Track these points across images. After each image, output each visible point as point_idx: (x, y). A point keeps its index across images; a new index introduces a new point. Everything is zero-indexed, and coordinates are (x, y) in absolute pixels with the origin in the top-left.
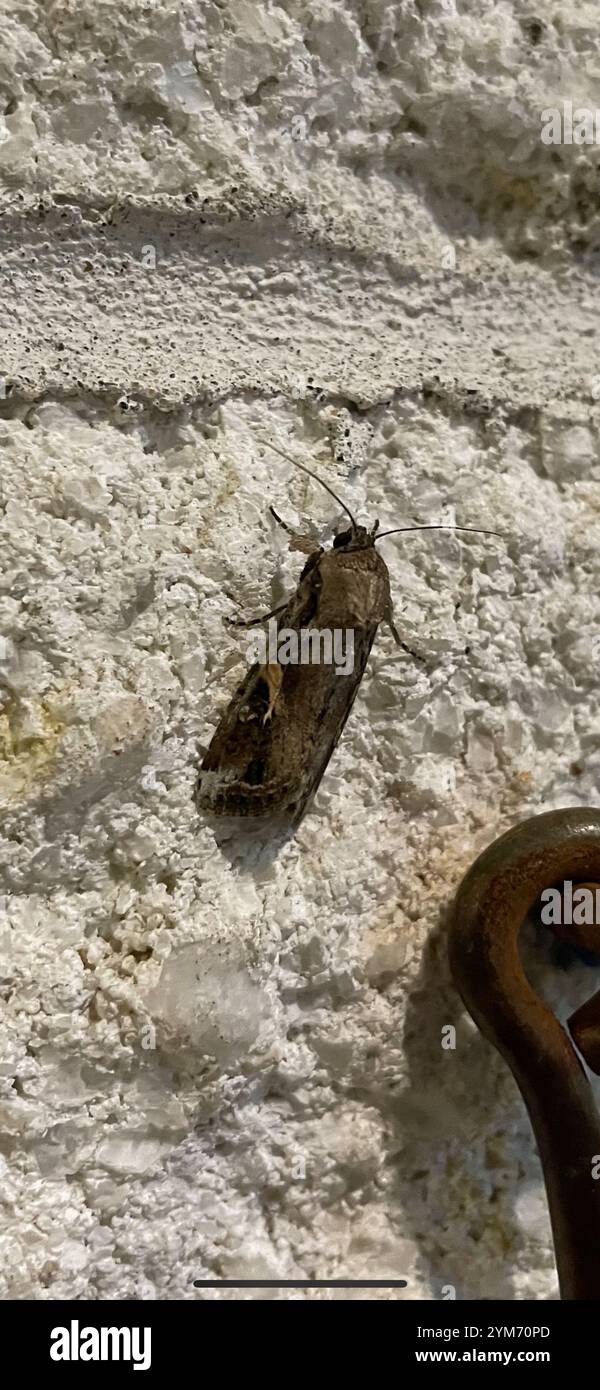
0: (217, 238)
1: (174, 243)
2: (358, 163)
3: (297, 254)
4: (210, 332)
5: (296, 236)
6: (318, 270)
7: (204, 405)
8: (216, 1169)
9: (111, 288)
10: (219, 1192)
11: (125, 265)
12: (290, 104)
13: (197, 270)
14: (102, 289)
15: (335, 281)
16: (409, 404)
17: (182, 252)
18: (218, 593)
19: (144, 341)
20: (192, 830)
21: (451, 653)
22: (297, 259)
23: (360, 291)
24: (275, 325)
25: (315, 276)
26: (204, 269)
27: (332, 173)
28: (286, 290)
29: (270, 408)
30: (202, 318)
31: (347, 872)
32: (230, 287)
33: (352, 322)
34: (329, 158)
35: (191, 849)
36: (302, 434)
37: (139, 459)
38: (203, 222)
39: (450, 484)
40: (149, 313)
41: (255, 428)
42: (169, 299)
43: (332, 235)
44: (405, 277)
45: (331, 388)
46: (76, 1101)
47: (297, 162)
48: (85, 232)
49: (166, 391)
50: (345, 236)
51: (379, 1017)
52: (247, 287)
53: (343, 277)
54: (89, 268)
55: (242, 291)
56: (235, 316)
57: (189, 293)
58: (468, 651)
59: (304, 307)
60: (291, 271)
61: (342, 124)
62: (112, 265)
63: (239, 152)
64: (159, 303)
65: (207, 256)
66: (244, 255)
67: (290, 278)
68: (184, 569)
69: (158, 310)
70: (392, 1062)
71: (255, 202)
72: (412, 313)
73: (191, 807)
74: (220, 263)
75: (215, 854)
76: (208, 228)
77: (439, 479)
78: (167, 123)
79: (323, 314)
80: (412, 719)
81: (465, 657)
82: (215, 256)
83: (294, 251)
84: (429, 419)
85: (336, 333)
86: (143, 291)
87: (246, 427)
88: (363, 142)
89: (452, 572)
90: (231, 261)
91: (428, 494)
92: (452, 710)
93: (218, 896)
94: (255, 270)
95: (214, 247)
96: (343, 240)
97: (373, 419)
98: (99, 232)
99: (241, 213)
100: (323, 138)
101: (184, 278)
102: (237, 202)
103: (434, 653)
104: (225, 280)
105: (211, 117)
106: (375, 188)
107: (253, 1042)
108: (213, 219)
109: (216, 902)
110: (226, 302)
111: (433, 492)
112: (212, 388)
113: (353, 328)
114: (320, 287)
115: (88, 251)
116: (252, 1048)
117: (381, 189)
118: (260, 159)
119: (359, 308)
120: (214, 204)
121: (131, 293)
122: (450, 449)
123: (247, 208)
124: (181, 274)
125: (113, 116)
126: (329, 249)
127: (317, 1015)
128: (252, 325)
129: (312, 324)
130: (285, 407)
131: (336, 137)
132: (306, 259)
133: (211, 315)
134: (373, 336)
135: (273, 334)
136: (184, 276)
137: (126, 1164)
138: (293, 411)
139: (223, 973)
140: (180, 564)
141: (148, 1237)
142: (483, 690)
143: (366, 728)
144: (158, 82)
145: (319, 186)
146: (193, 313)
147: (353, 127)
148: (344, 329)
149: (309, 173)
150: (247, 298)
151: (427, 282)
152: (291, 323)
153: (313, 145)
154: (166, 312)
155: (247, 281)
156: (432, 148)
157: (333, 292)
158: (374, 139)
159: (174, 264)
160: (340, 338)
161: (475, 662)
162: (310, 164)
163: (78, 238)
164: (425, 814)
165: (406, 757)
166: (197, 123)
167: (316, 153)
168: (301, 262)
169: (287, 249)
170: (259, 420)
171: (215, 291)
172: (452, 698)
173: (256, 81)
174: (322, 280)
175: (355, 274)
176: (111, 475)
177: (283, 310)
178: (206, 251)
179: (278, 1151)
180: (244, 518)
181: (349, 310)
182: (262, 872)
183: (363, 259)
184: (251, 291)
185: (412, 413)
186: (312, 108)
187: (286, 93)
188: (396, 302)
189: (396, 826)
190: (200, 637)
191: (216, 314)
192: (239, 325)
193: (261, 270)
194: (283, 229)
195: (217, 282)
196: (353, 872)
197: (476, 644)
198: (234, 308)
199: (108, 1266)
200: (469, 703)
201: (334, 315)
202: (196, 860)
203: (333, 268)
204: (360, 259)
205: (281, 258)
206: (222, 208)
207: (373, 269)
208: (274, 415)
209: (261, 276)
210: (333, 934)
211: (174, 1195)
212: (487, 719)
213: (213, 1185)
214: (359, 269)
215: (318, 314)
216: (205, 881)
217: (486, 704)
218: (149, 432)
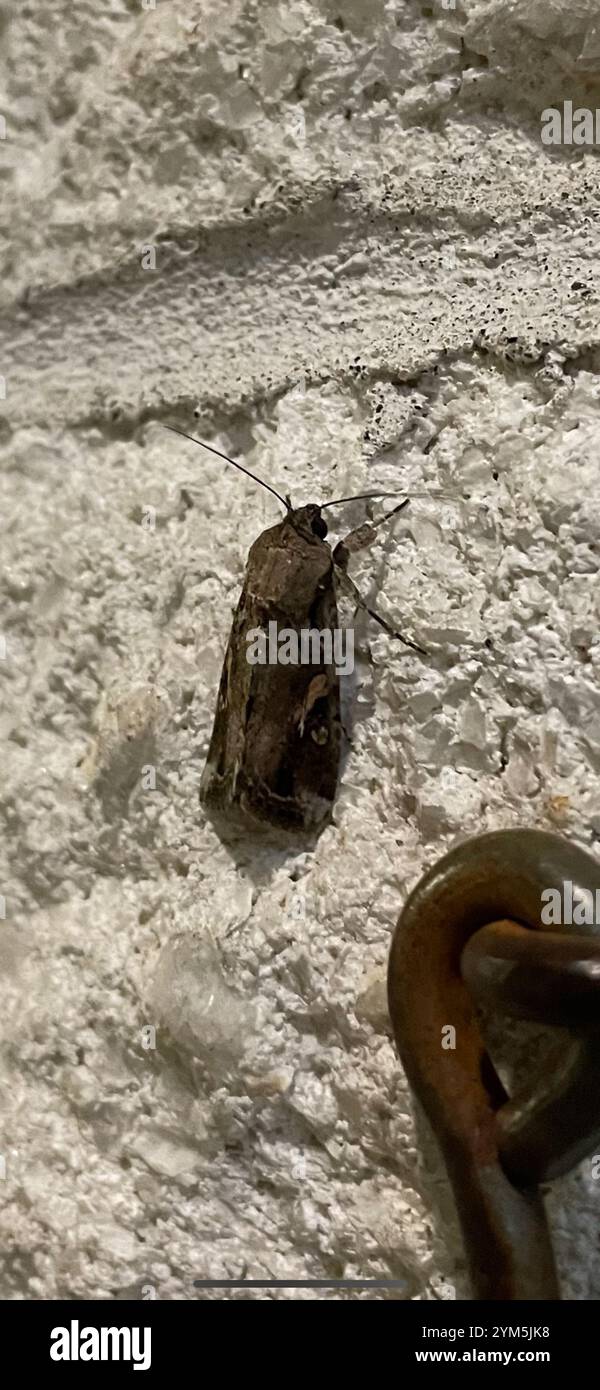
0: (285, 237)
1: (254, 252)
2: (429, 119)
3: (362, 231)
4: (290, 330)
5: (353, 215)
6: (387, 242)
7: (263, 403)
8: (264, 1208)
9: (213, 308)
10: (271, 1237)
11: (221, 284)
12: (328, 87)
13: (280, 272)
14: (205, 310)
15: (407, 250)
16: (462, 366)
17: (264, 259)
18: (235, 586)
19: (231, 350)
20: (197, 823)
21: (468, 647)
22: (364, 237)
23: (434, 252)
24: (347, 310)
25: (385, 249)
26: (285, 270)
27: (397, 140)
28: (359, 271)
29: (323, 396)
30: (285, 317)
31: (343, 891)
32: (309, 281)
33: (425, 288)
34: (391, 124)
35: (196, 842)
36: (358, 416)
37: (215, 463)
38: (266, 226)
39: (495, 450)
40: (243, 324)
41: (308, 418)
42: (257, 306)
43: (390, 204)
44: (479, 226)
45: (375, 364)
46: (120, 1083)
47: (352, 141)
48: (185, 261)
49: (227, 395)
50: (404, 201)
51: (381, 1068)
52: (321, 278)
53: (412, 243)
54: (195, 294)
55: (319, 281)
56: (312, 308)
57: (273, 294)
58: (489, 644)
59: (377, 284)
60: (361, 251)
61: (398, 86)
62: (211, 285)
63: (287, 152)
64: (250, 312)
65: (285, 257)
66: (316, 246)
67: (359, 258)
68: (211, 565)
69: (249, 318)
70: (402, 1128)
71: (301, 194)
72: (491, 263)
73: (195, 800)
74: (296, 260)
75: (216, 850)
76: (273, 230)
77: (485, 447)
78: (233, 143)
79: (397, 287)
80: (421, 722)
81: (487, 651)
82: (291, 255)
83: (357, 230)
84: (485, 380)
85: (404, 304)
86: (239, 304)
87: (300, 417)
88: (422, 96)
89: (487, 553)
90: (306, 255)
91: (472, 465)
92: (480, 716)
93: (212, 892)
94: (327, 258)
95: (287, 245)
96: (401, 206)
97: (428, 389)
98: (195, 259)
99: (291, 209)
100: (381, 106)
101: (270, 282)
102: (285, 198)
103: (437, 645)
104: (304, 275)
105: (261, 125)
106: (452, 137)
107: (241, 1057)
108: (274, 221)
109: (210, 899)
110: (305, 297)
111: (480, 461)
112: (265, 384)
113: (425, 294)
114: (396, 259)
115: (192, 278)
116: (241, 1064)
117: (460, 135)
118: (312, 149)
119: (433, 271)
120: (267, 208)
121: (228, 308)
122: (499, 409)
123: (294, 202)
124: (266, 280)
125: (192, 151)
126: (390, 219)
127: (330, 1053)
128: (328, 314)
129: (384, 300)
130: (338, 391)
131: (396, 100)
132: (372, 234)
133: (293, 313)
134: (445, 298)
135: (346, 318)
136: (270, 281)
137: (160, 1162)
138: (348, 394)
139: (199, 969)
140: (209, 559)
141: (194, 1255)
142: (514, 692)
143: (385, 732)
144: (212, 111)
145: (382, 157)
146: (276, 314)
147: (410, 85)
148: (415, 297)
149: (373, 145)
150: (325, 288)
151: (504, 225)
152: (363, 303)
153: (370, 118)
154: (256, 319)
155: (322, 271)
156: (499, 76)
157: (407, 261)
158: (432, 90)
159: (260, 271)
160: (406, 308)
161: (500, 658)
162: (375, 138)
163: (180, 269)
164: (442, 837)
165: (413, 766)
166: (250, 135)
167: (377, 124)
168: (369, 239)
169: (349, 231)
170: (310, 409)
171: (296, 288)
172: (481, 702)
173: (290, 77)
174: (396, 251)
175: (426, 237)
176: (182, 480)
177: (356, 293)
178: (283, 251)
179: (323, 1209)
180: (267, 509)
181: (423, 276)
182: (260, 876)
183: (427, 218)
184: (326, 279)
185: (470, 375)
186: (357, 82)
187: (319, 79)
188: (472, 255)
189: (413, 848)
190: (213, 629)
191: (296, 310)
192: (315, 317)
193: (334, 257)
194: (339, 214)
195: (297, 279)
196: (351, 893)
197: (496, 636)
198: (312, 301)
199: (160, 1273)
200: (503, 709)
201: (407, 287)
202: (200, 853)
203: (402, 237)
204: (426, 221)
205: (348, 241)
206: (276, 209)
207: (442, 226)
208: (326, 402)
209: (334, 263)
210: (326, 958)
211: (217, 1218)
212: (520, 729)
213: (259, 1225)
214: (428, 229)
215: (389, 288)
216: (208, 876)
217: (521, 710)
218: (229, 435)
